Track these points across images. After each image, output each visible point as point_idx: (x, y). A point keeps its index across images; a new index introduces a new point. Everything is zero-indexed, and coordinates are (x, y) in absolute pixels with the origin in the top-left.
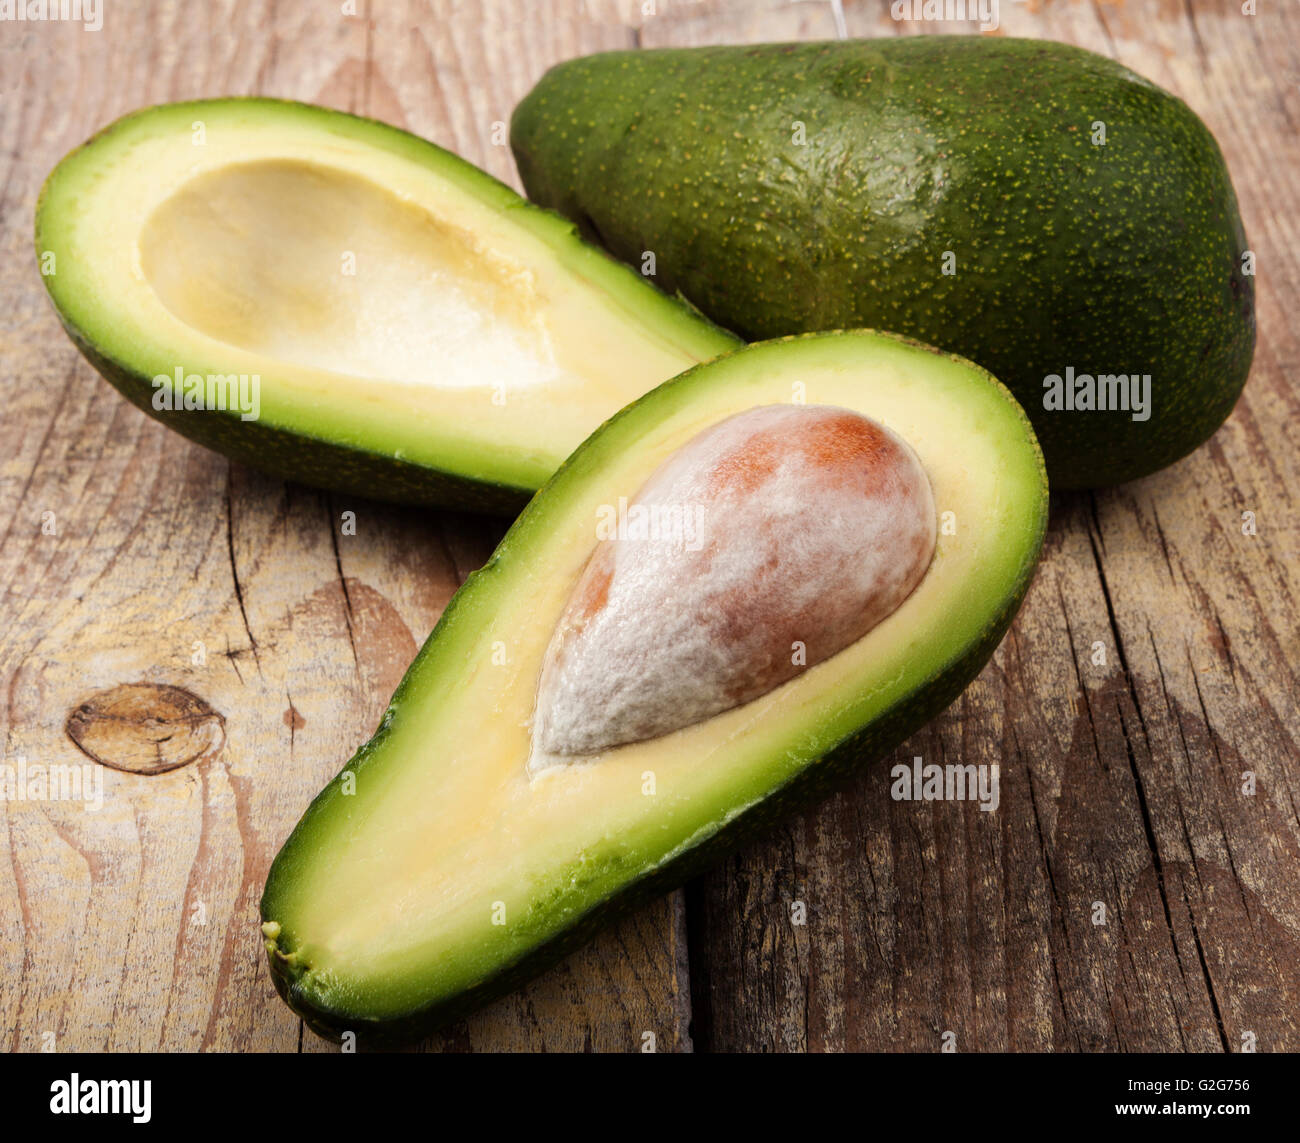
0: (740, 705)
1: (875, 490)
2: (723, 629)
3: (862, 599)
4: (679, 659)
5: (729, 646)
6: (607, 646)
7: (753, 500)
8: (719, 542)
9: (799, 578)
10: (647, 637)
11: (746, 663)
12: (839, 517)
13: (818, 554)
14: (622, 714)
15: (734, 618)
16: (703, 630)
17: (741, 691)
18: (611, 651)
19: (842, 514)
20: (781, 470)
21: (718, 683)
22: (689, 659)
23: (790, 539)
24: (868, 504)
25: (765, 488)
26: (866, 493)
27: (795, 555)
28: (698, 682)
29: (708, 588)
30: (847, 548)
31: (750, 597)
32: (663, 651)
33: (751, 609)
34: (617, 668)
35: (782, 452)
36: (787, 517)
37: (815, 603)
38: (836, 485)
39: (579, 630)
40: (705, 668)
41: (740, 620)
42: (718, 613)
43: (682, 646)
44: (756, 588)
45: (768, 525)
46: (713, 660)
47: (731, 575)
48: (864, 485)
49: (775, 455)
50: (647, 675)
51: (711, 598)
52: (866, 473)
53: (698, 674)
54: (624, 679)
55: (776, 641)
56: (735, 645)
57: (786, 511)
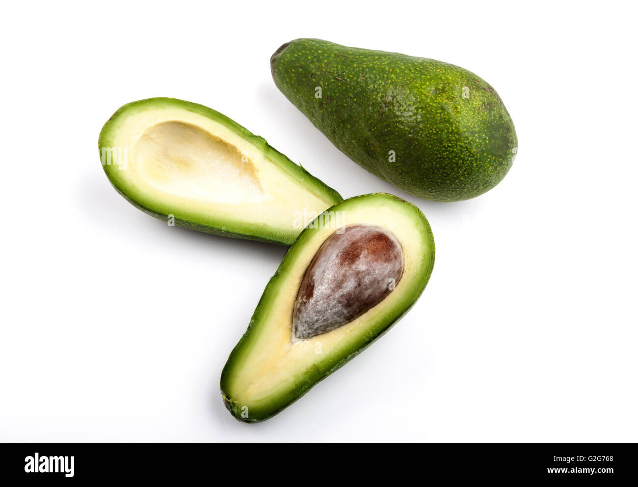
0: (350, 322)
1: (388, 260)
2: (346, 304)
3: (384, 291)
4: (333, 313)
5: (347, 309)
6: (314, 309)
7: (354, 266)
8: (344, 279)
9: (367, 289)
10: (324, 307)
11: (352, 312)
12: (377, 270)
13: (372, 282)
14: (318, 328)
15: (349, 301)
16: (340, 305)
17: (350, 319)
18: (315, 311)
19: (379, 269)
20: (361, 256)
21: (344, 318)
22: (336, 313)
23: (364, 278)
24: (385, 265)
25: (357, 263)
26: (385, 262)
27: (365, 282)
28: (339, 319)
29: (341, 293)
30: (380, 279)
31: (353, 296)
32: (329, 311)
33: (353, 299)
34: (316, 316)
35: (361, 250)
36: (363, 271)
37: (371, 295)
38: (377, 260)
39: (305, 303)
40: (341, 315)
41: (350, 302)
42: (344, 300)
43: (334, 310)
44: (355, 292)
45: (358, 274)
46: (343, 313)
47: (348, 289)
48: (384, 259)
49: (359, 251)
50: (325, 318)
51: (342, 296)
52: (384, 255)
53: (339, 317)
54: (319, 319)
55: (360, 306)
56: (349, 308)
57: (363, 270)
